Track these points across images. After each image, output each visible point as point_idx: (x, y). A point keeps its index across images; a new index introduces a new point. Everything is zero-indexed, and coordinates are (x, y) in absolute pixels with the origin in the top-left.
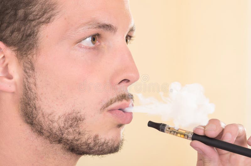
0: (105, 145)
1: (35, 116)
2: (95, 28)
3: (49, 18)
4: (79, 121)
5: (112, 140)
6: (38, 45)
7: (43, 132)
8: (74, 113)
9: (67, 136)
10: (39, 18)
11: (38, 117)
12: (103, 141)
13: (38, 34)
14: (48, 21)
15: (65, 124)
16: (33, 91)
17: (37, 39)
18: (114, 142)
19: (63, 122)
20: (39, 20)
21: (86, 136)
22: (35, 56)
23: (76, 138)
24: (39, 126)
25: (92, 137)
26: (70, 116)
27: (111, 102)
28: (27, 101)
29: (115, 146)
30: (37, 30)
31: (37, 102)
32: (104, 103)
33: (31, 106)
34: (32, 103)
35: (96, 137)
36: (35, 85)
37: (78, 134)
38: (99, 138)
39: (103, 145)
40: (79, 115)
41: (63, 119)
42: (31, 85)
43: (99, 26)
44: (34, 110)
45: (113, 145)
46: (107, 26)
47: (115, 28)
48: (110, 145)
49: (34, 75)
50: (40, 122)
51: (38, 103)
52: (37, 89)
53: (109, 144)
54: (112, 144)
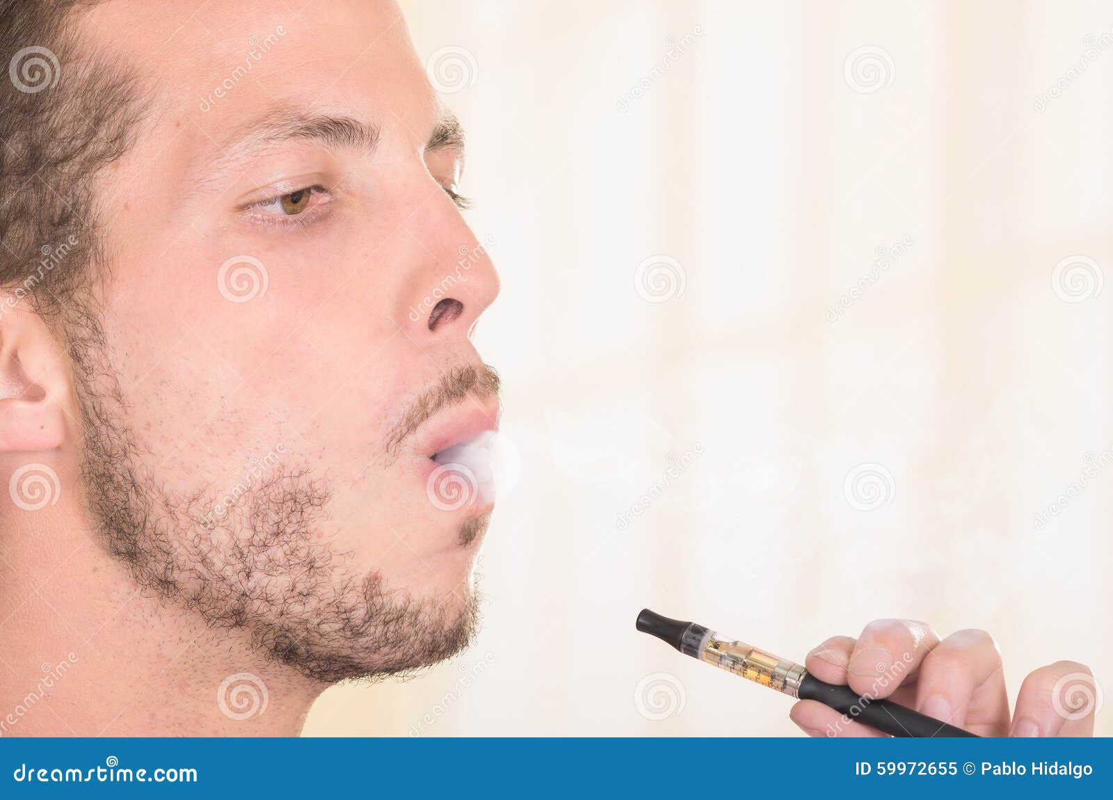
0: (407, 620)
1: (138, 518)
2: (291, 135)
3: (119, 137)
4: (309, 510)
5: (433, 603)
6: (100, 247)
7: (176, 578)
8: (285, 480)
9: (266, 580)
10: (84, 146)
11: (152, 518)
12: (398, 602)
13: (93, 210)
14: (117, 147)
15: (254, 528)
16: (115, 422)
17: (94, 227)
18: (442, 610)
19: (245, 523)
20: (86, 153)
21: (336, 579)
22: (96, 289)
23: (300, 587)
24: (159, 557)
25: (359, 581)
26: (271, 489)
27: (423, 412)
28: (101, 471)
29: (446, 628)
30: (85, 194)
31: (138, 463)
32: (396, 418)
33: (118, 482)
34: (119, 469)
35: (373, 582)
36: (118, 396)
37: (306, 569)
38: (384, 588)
39: (399, 618)
40: (303, 483)
41: (246, 509)
42: (104, 401)
43: (308, 128)
44: (133, 496)
45: (439, 624)
46: (336, 123)
47: (370, 128)
48: (427, 623)
49: (104, 363)
50: (163, 538)
51: (142, 466)
52: (129, 410)
53: (425, 618)
54: (436, 616)
